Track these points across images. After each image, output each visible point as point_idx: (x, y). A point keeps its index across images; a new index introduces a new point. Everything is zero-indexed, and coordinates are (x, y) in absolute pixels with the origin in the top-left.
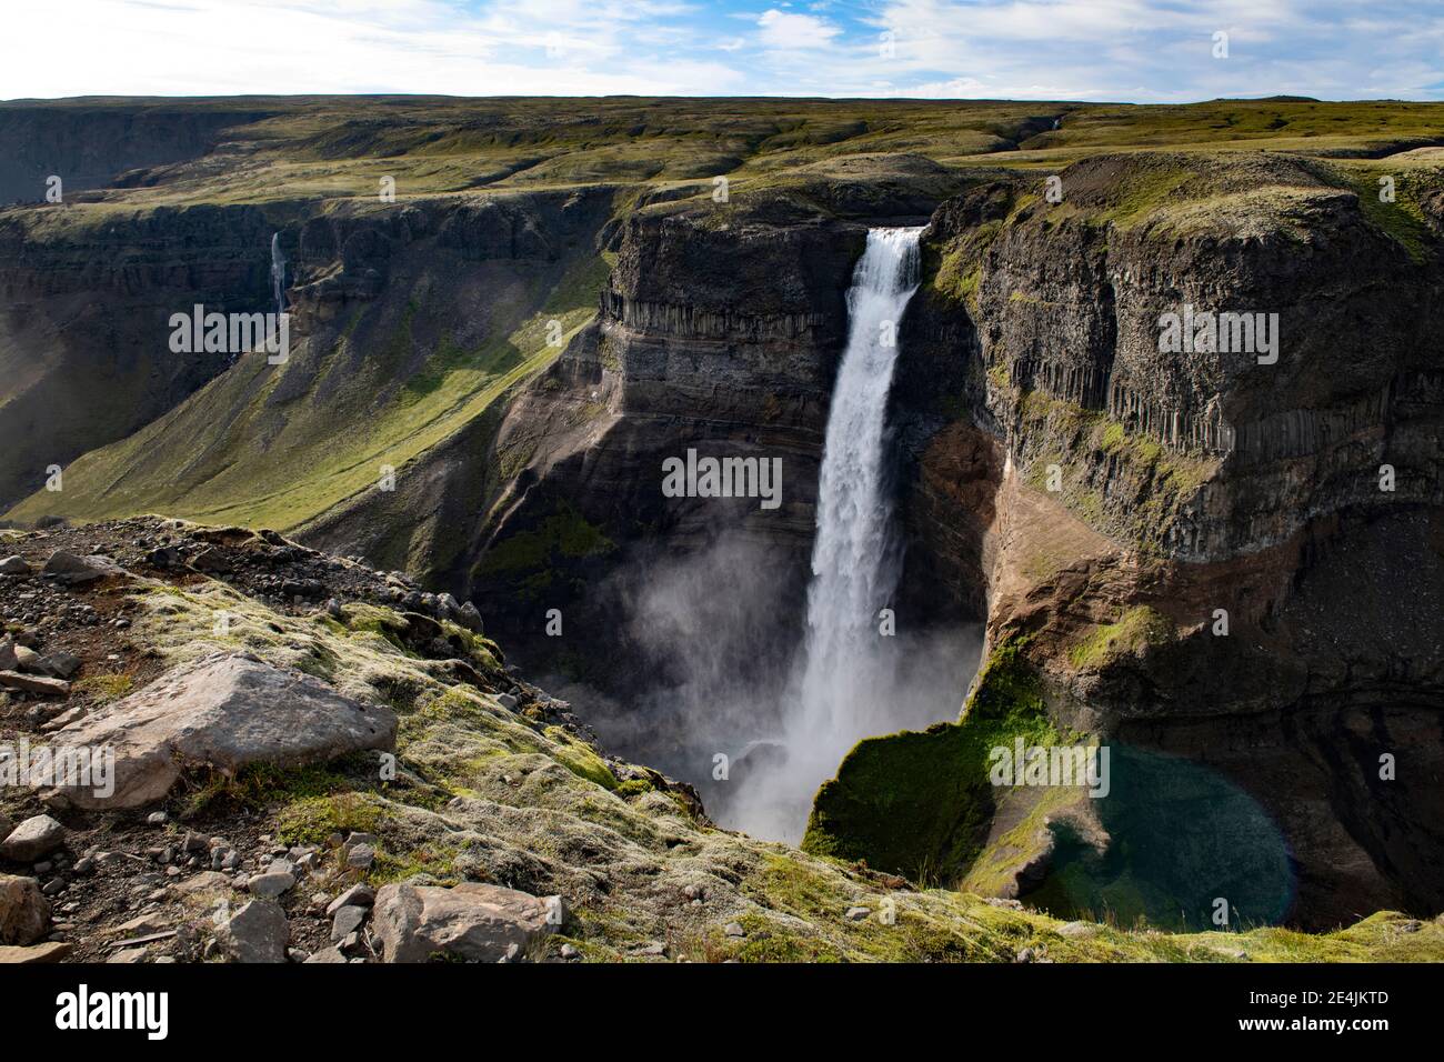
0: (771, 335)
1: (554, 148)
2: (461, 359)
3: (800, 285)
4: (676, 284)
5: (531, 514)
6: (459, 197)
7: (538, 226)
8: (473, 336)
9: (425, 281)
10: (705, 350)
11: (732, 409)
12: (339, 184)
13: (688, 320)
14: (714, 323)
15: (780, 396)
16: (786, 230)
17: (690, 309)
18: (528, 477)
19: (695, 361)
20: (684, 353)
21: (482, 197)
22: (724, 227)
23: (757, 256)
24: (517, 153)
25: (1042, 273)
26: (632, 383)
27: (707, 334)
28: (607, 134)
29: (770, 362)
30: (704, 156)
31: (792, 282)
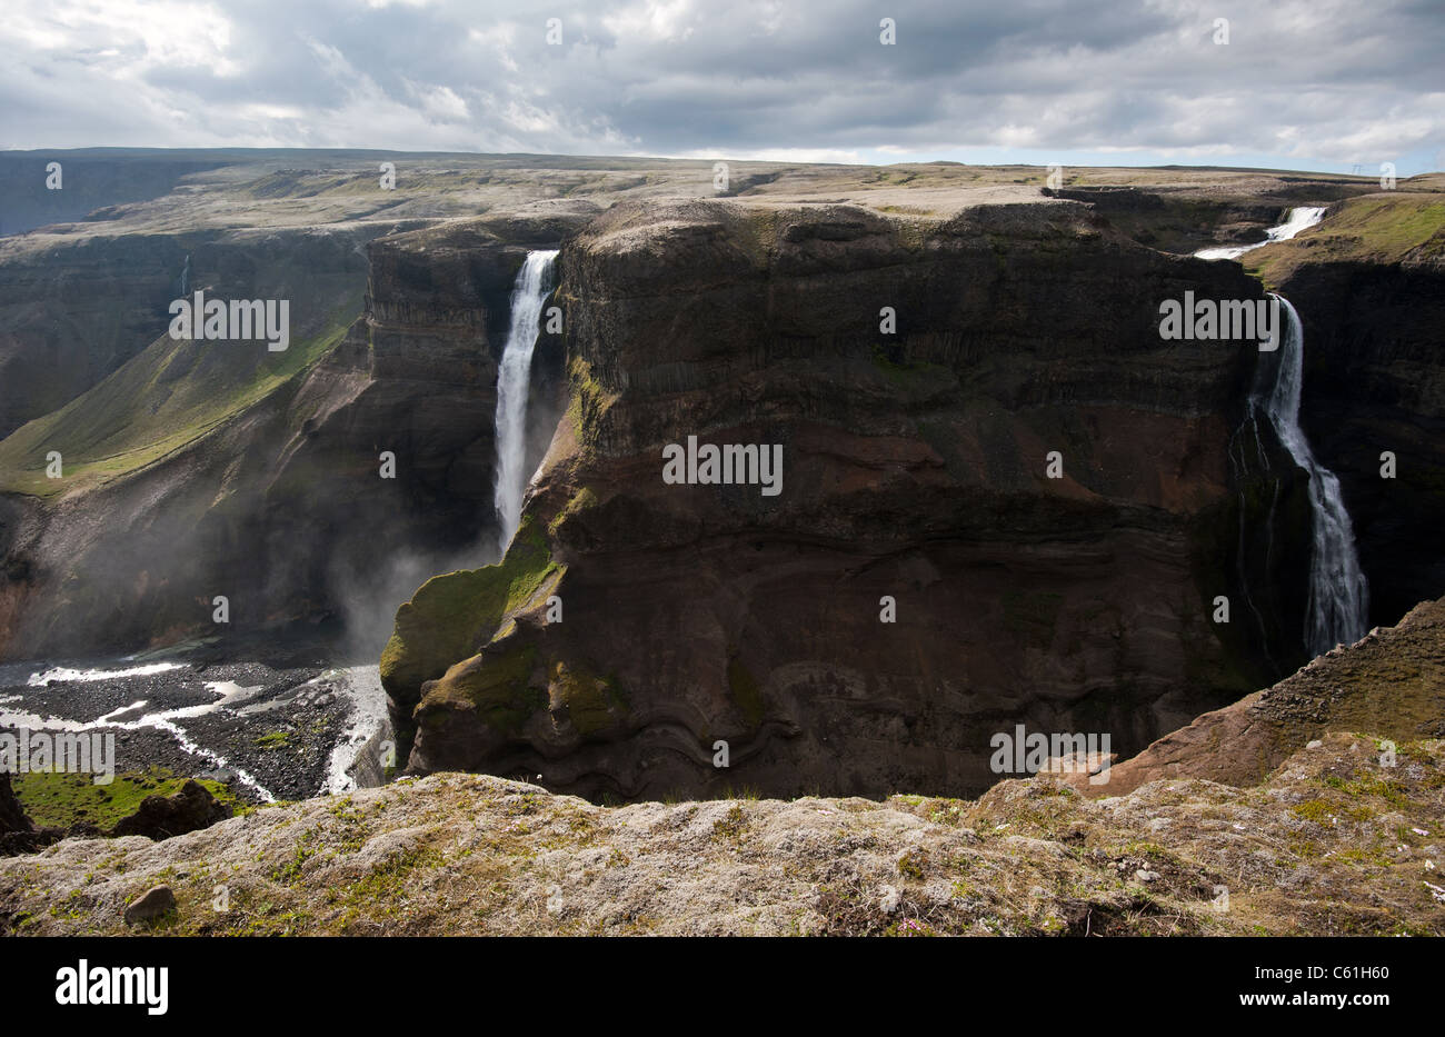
0: (461, 323)
3: (473, 288)
4: (399, 290)
5: (311, 450)
10: (422, 334)
13: (408, 314)
14: (424, 316)
15: (472, 365)
16: (462, 251)
17: (408, 307)
18: (310, 425)
19: (417, 342)
20: (410, 337)
22: (422, 249)
26: (380, 359)
27: (422, 323)
31: (467, 287)
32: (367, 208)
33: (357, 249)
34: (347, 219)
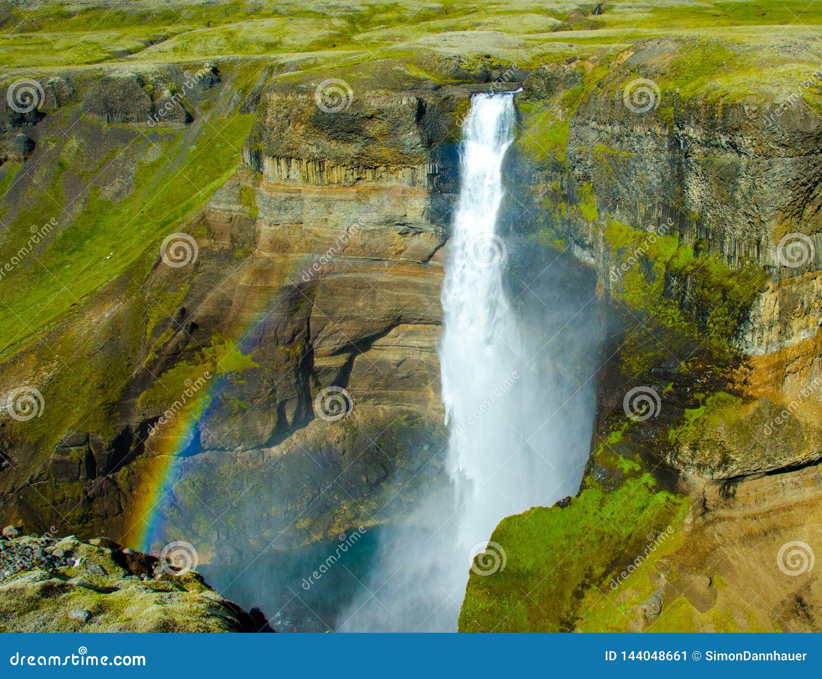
0: (394, 183)
2: (110, 211)
3: (418, 140)
4: (310, 142)
5: (189, 347)
6: (101, 69)
8: (121, 191)
10: (337, 197)
11: (363, 246)
13: (321, 171)
14: (344, 174)
15: (403, 234)
17: (321, 163)
18: (184, 314)
19: (329, 206)
20: (319, 200)
23: (379, 116)
26: (273, 228)
27: (339, 182)
29: (394, 205)
31: (411, 137)
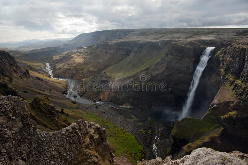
1: (166, 35)
4: (175, 53)
5: (152, 79)
6: (152, 41)
7: (161, 45)
9: (146, 51)
10: (178, 62)
11: (180, 70)
12: (140, 39)
13: (176, 58)
14: (179, 58)
15: (187, 69)
16: (192, 46)
17: (176, 56)
18: (152, 75)
20: (175, 62)
21: (155, 41)
22: (183, 45)
24: (161, 35)
25: (233, 55)
26: (167, 65)
27: (178, 60)
28: (173, 33)
30: (187, 36)
31: (192, 53)
32: (158, 38)
33: (160, 45)
34: (155, 39)
